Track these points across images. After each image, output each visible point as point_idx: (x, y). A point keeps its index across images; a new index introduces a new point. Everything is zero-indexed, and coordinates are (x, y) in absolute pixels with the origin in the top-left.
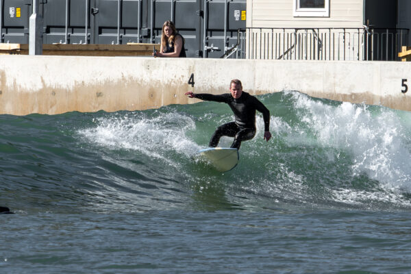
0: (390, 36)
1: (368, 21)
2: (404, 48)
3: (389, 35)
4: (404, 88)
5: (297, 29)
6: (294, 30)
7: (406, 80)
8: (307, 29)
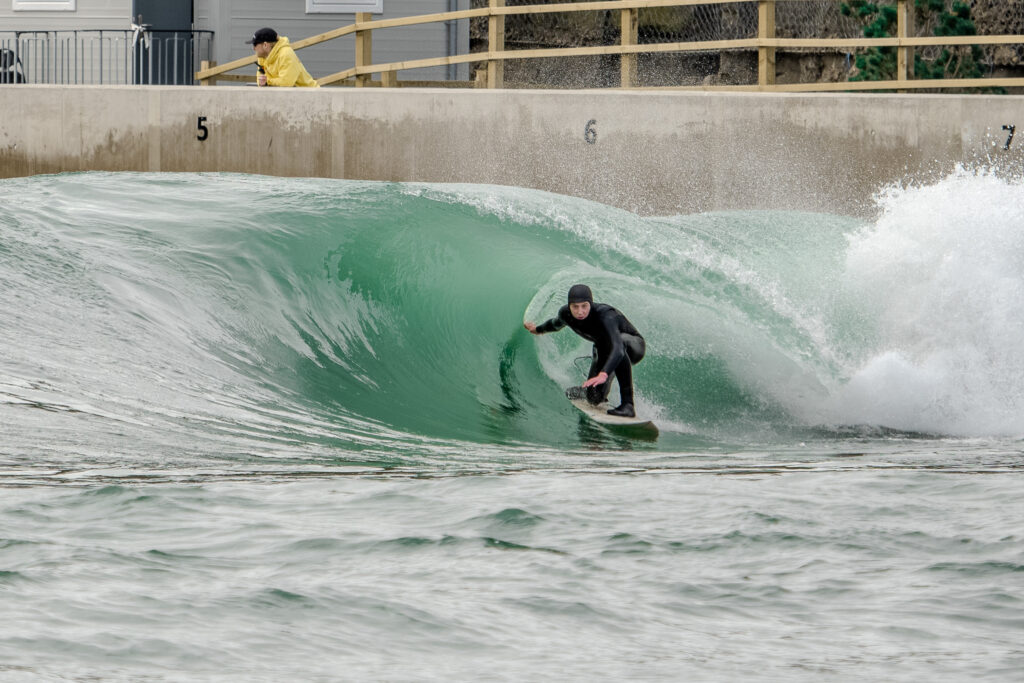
0: (180, 44)
1: (140, 16)
2: (204, 64)
3: (179, 41)
4: (201, 133)
5: (18, 34)
6: (14, 34)
7: (205, 119)
8: (37, 32)
